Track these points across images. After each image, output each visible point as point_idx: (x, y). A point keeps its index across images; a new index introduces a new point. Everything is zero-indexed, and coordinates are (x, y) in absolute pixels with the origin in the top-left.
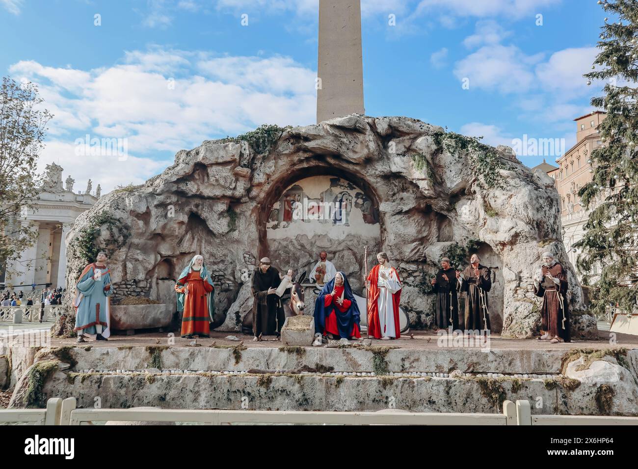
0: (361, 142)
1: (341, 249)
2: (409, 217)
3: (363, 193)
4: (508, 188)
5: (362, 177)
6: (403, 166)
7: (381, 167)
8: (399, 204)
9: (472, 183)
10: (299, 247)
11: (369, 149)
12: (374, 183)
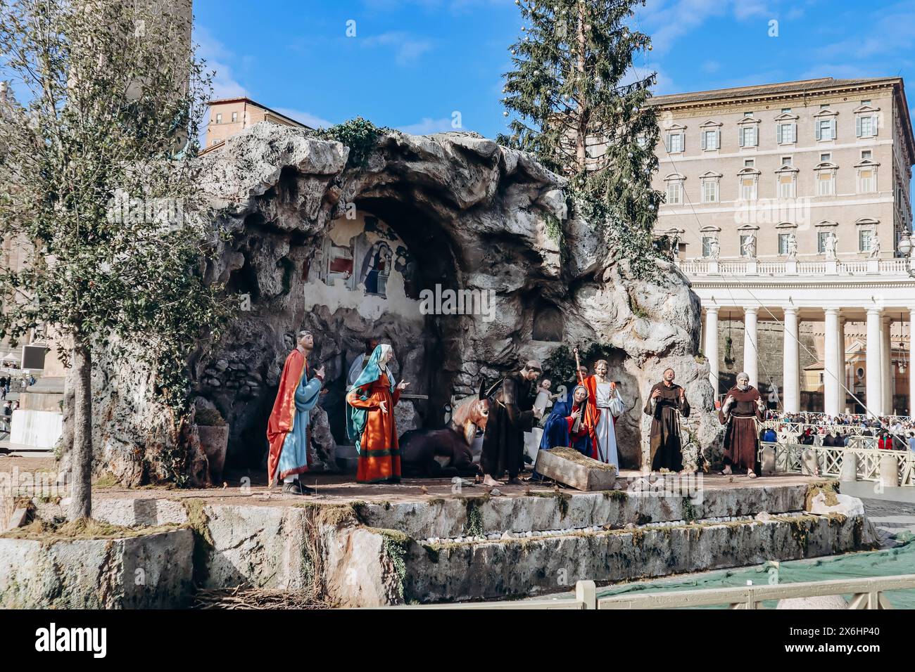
0: (484, 180)
1: (378, 335)
2: (509, 302)
3: (406, 248)
4: (666, 284)
5: (449, 228)
6: (529, 227)
7: (489, 221)
8: (504, 281)
9: (606, 268)
10: (320, 327)
11: (487, 192)
12: (466, 240)
